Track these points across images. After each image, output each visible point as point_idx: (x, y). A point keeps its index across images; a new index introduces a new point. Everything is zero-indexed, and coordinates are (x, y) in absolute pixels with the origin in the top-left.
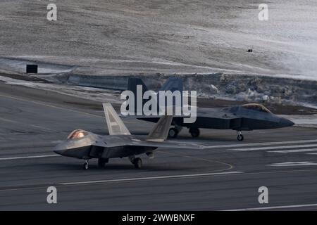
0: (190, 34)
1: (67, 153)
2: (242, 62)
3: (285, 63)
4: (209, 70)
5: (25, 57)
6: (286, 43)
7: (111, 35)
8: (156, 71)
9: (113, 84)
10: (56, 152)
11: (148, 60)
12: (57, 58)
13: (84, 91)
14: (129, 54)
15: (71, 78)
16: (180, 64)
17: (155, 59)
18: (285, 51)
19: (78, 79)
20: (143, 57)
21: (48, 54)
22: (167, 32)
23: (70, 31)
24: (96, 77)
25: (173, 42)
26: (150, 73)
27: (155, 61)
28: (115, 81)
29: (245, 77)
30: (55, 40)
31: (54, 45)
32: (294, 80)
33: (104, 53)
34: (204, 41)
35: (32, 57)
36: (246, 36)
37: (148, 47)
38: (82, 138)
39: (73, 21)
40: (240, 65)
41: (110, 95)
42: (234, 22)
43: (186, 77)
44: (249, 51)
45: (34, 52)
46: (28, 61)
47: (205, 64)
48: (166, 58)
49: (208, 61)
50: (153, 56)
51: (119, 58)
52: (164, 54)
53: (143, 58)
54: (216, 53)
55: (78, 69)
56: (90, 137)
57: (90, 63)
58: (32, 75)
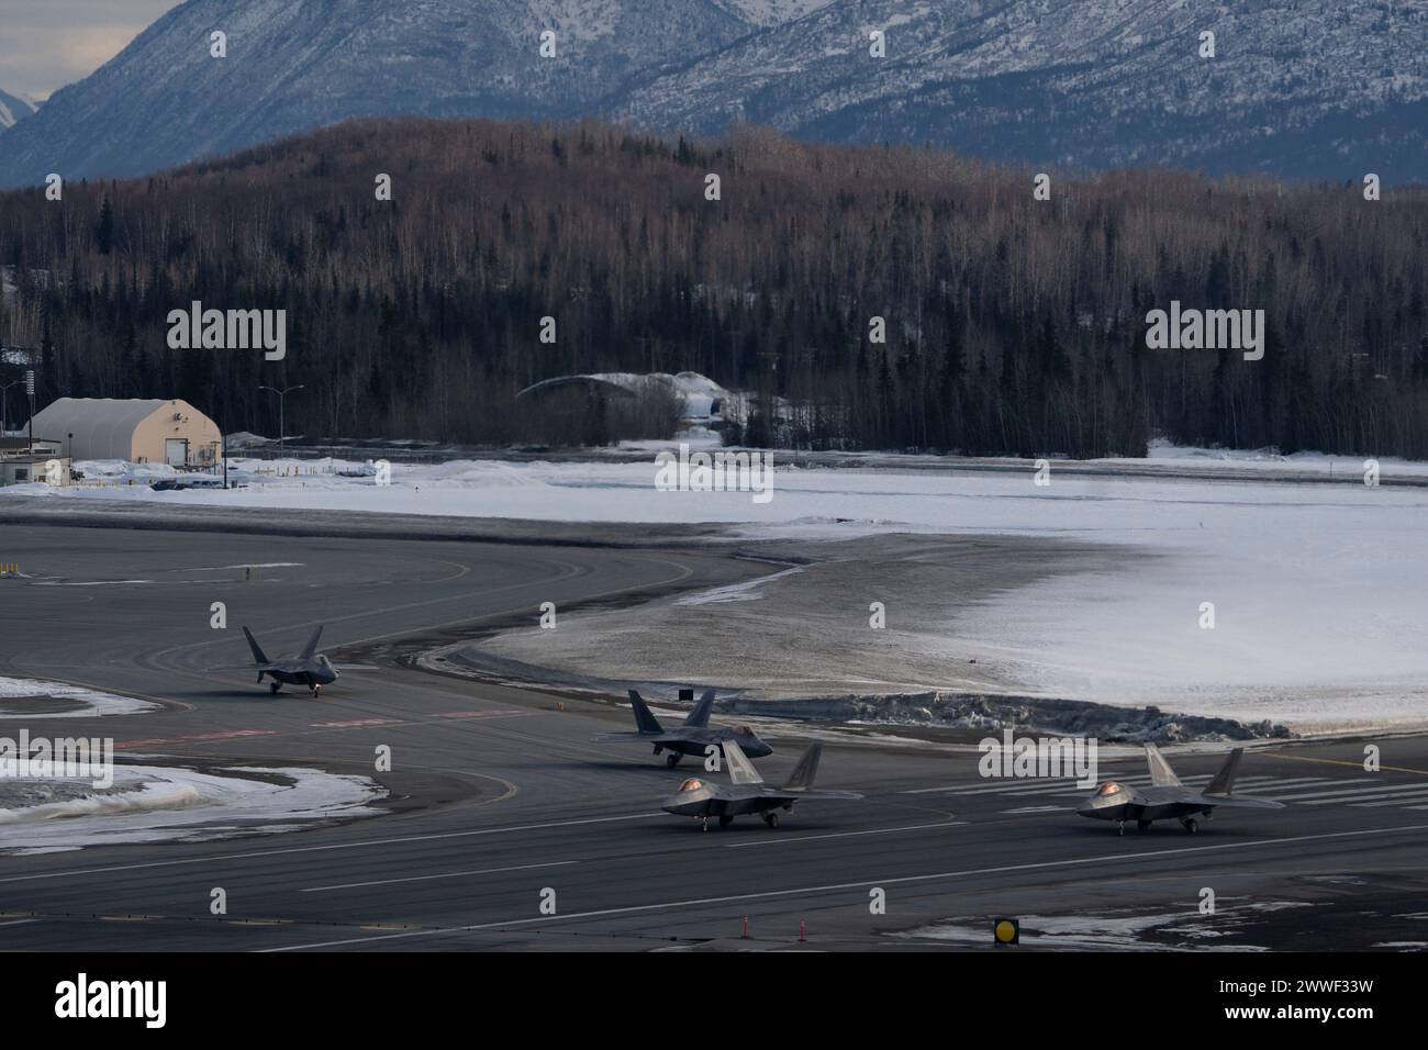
0: (893, 642)
1: (680, 811)
2: (962, 677)
3: (1019, 677)
4: (919, 689)
5: (677, 679)
6: (1018, 650)
7: (788, 647)
8: (849, 692)
9: (794, 712)
10: (665, 810)
11: (839, 678)
12: (719, 679)
13: (754, 722)
14: (812, 671)
15: (738, 706)
16: (880, 682)
17: (848, 676)
18: (1018, 661)
19: (746, 706)
20: (831, 674)
21: (706, 675)
22: (862, 640)
23: (736, 644)
24: (770, 703)
25: (871, 654)
26: (841, 695)
27: (848, 679)
28: (795, 707)
29: (968, 696)
30: (715, 656)
31: (714, 662)
32: (1031, 699)
33: (780, 671)
34: (912, 651)
35: (684, 679)
36: (967, 643)
37: (838, 661)
38: (698, 789)
39: (738, 630)
40: (960, 680)
41: (788, 726)
42: (949, 624)
43: (889, 699)
44: (972, 662)
45: (688, 672)
46: (681, 684)
47: (913, 681)
48: (864, 675)
49: (918, 678)
50: (845, 673)
51: (800, 676)
52: (858, 668)
53: (831, 676)
54: (929, 667)
55: (747, 693)
56: (708, 789)
57: (762, 684)
58: (686, 703)
